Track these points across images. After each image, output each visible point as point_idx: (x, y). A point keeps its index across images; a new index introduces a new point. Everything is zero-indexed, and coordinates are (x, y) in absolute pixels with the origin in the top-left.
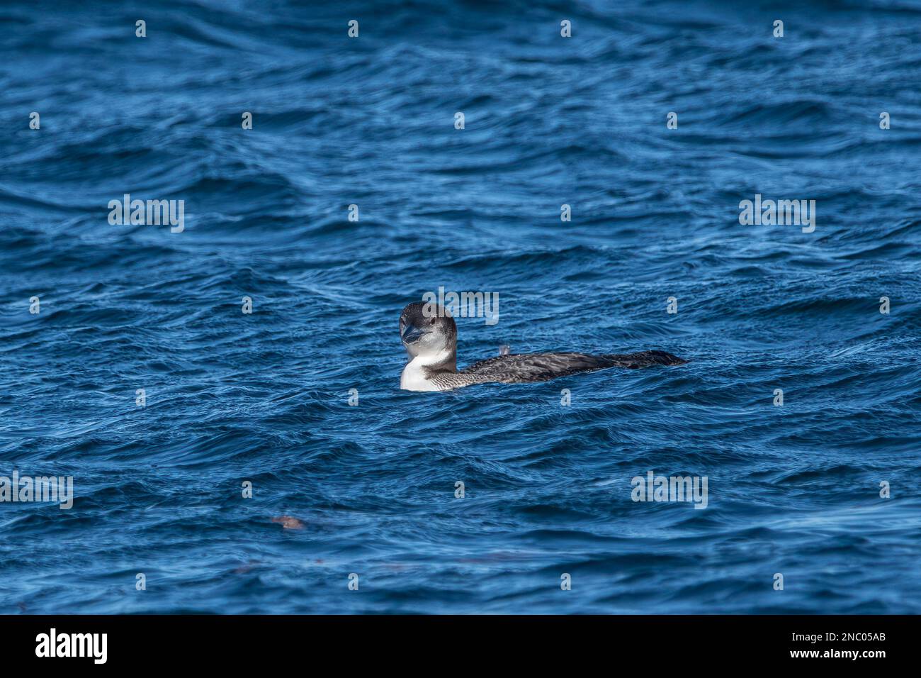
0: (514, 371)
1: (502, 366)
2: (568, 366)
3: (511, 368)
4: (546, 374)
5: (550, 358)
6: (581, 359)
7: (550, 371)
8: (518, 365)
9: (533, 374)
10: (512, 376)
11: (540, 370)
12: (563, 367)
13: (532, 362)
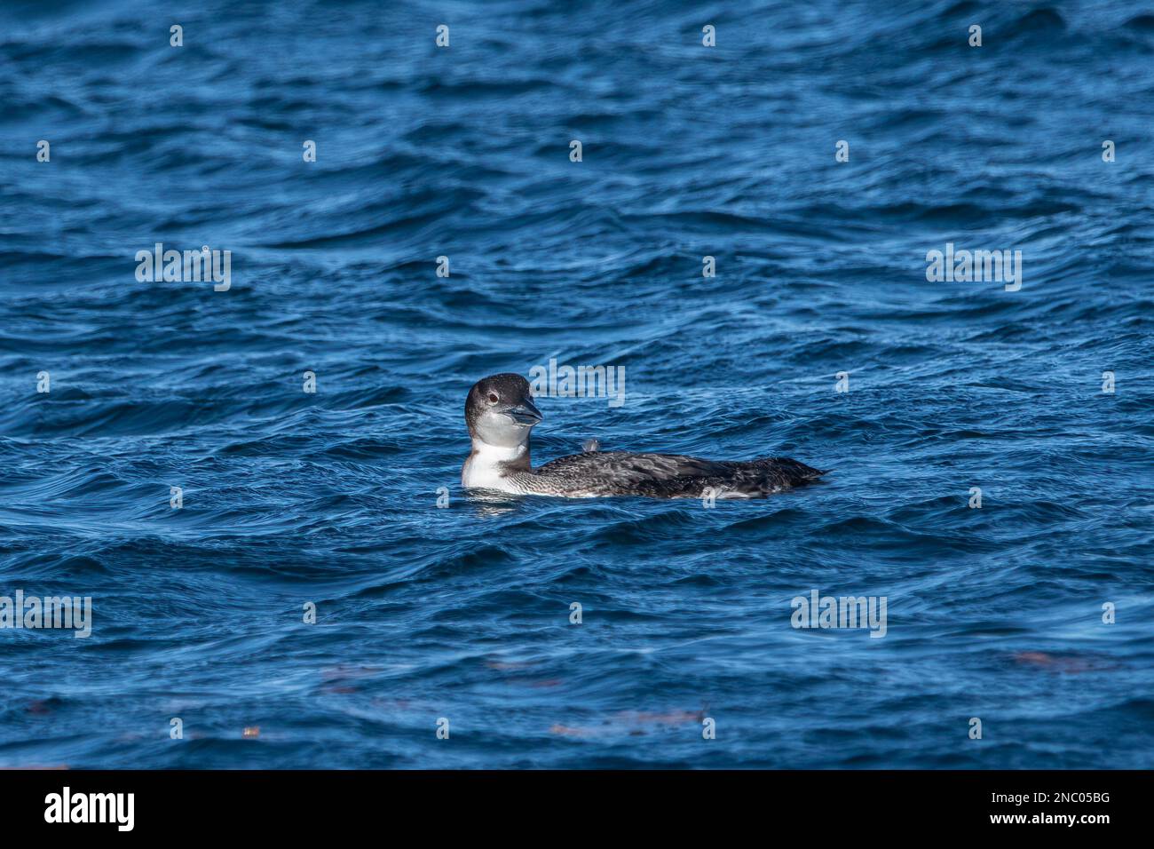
0: (608, 476)
1: (593, 467)
2: (677, 473)
3: (603, 471)
4: (649, 481)
5: (653, 460)
6: (691, 464)
7: (655, 478)
8: (613, 467)
9: (632, 481)
10: (605, 483)
11: (641, 476)
12: (670, 473)
13: (630, 465)
